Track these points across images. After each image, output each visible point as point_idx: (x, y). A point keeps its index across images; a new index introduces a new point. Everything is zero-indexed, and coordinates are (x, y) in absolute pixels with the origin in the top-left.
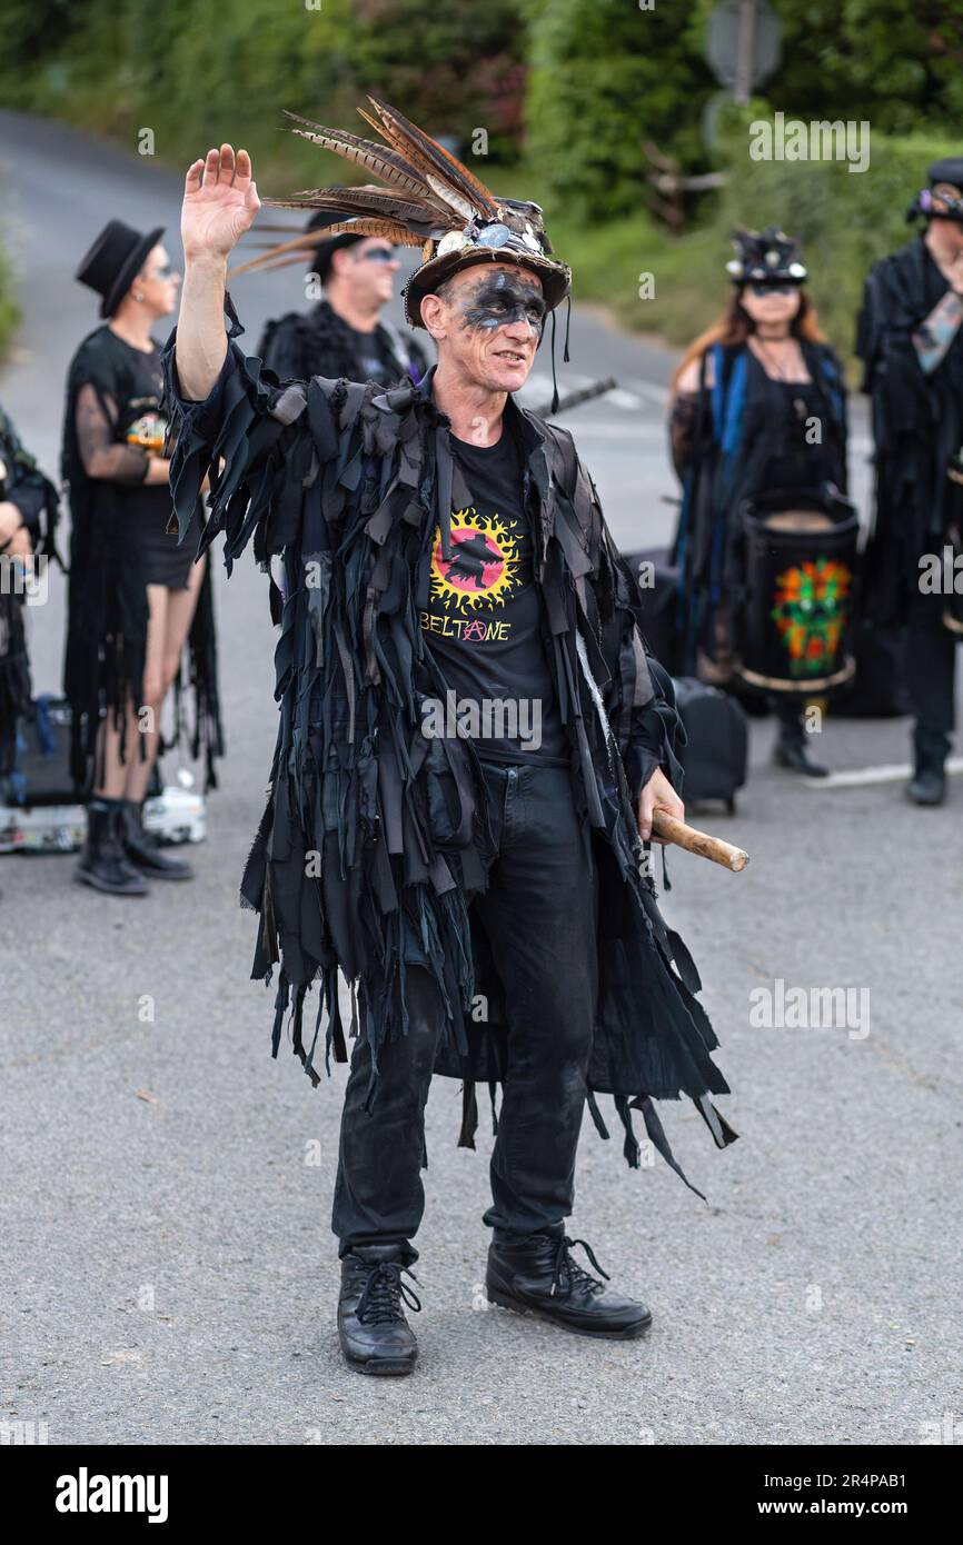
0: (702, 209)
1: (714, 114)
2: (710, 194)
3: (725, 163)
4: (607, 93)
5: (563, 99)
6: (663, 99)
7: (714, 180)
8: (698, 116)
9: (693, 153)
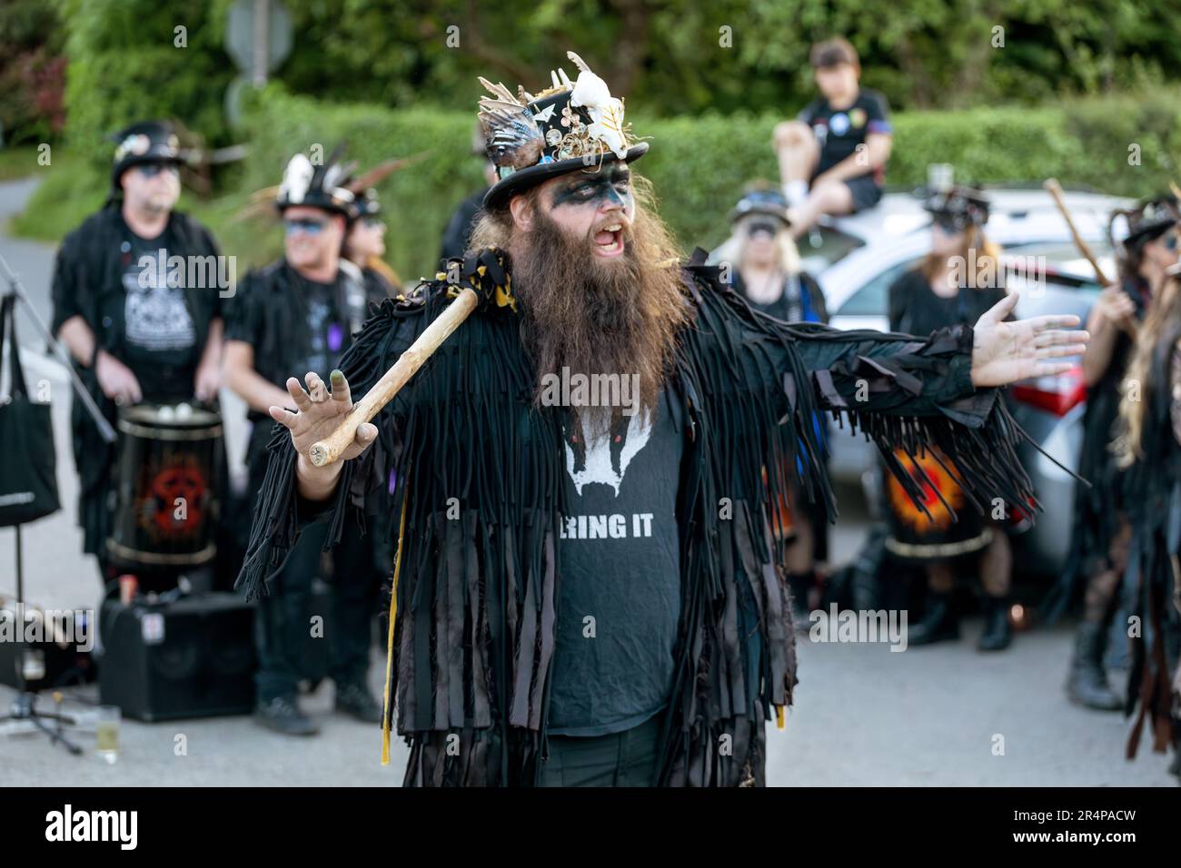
0: (229, 177)
1: (235, 97)
2: (236, 166)
3: (247, 138)
4: (137, 79)
5: (99, 86)
6: (186, 84)
7: (236, 152)
8: (222, 97)
9: (216, 129)
